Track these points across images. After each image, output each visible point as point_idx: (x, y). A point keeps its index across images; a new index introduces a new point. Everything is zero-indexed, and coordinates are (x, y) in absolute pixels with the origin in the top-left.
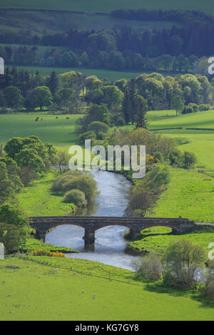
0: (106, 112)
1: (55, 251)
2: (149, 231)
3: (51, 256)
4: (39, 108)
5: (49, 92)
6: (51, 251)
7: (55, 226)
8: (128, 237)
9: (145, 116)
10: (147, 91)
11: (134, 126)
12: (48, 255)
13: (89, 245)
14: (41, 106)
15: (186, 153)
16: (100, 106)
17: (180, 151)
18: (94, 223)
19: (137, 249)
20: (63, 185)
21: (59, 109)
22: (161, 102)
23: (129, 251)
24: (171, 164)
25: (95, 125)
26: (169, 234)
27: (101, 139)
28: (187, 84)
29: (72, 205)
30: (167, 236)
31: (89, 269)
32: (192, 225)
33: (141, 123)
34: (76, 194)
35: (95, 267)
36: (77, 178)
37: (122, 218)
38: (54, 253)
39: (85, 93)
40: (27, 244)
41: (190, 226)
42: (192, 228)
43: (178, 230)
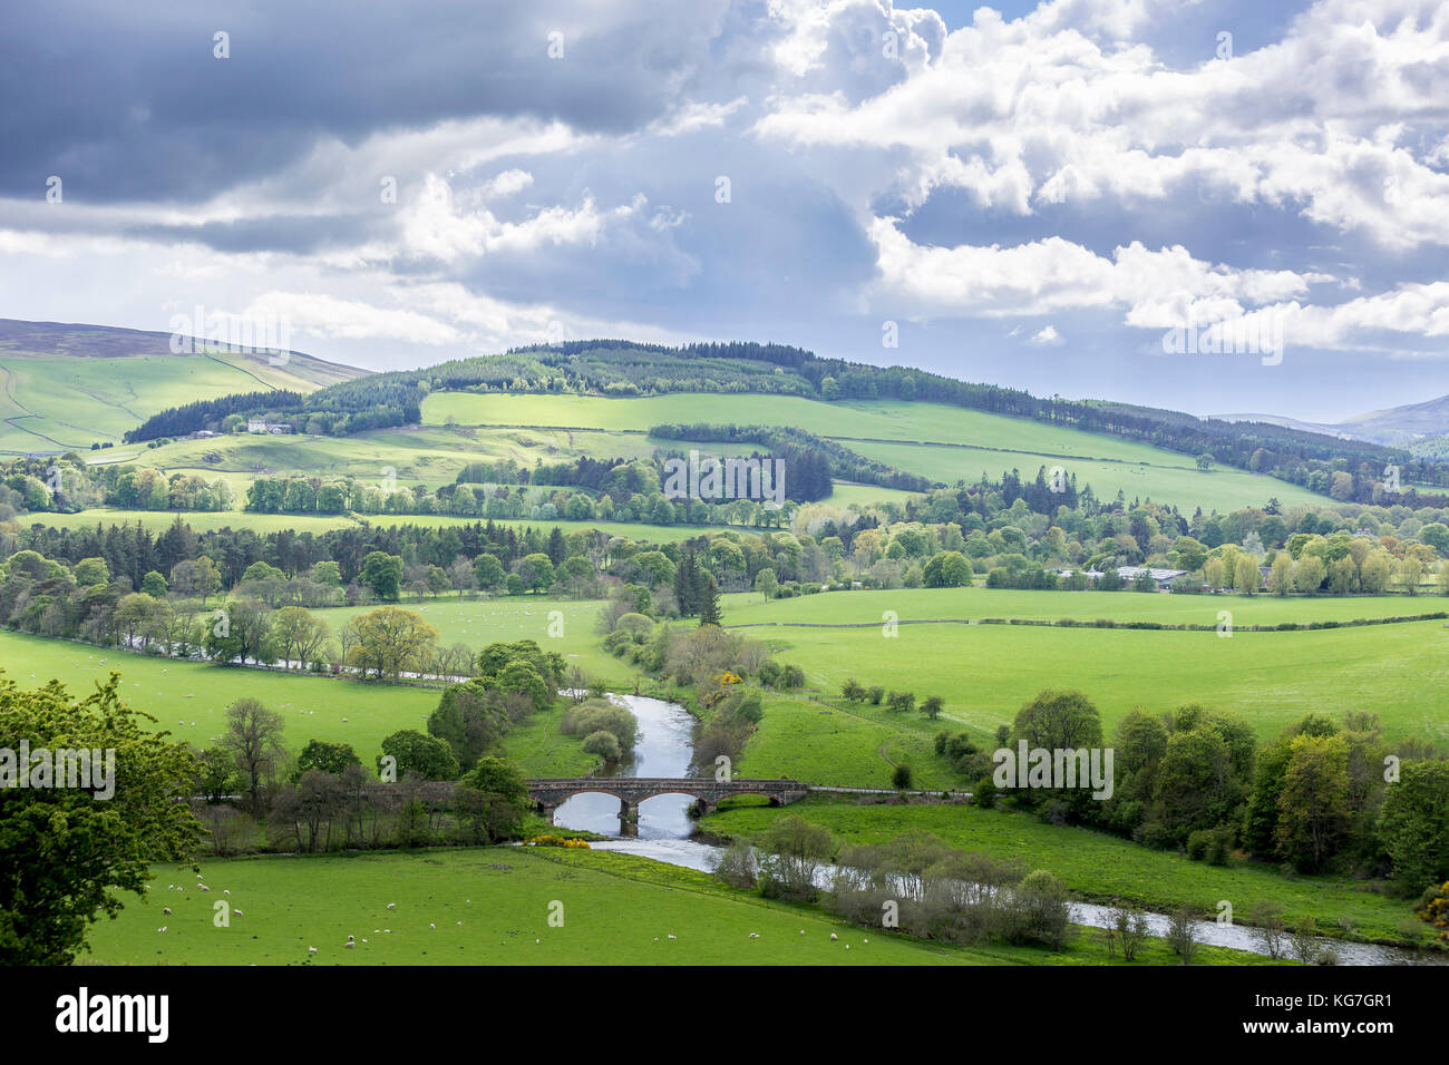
0: (648, 597)
1: (571, 839)
2: (731, 802)
3: (566, 847)
4: (532, 591)
5: (549, 564)
6: (566, 838)
7: (570, 796)
8: (695, 813)
9: (717, 605)
10: (714, 560)
11: (698, 621)
12: (562, 845)
13: (628, 828)
14: (535, 587)
15: (789, 668)
16: (638, 587)
17: (776, 664)
18: (638, 789)
19: (712, 834)
20: (581, 724)
21: (565, 592)
22: (739, 579)
23: (696, 836)
24: (762, 686)
25: (630, 619)
26: (766, 806)
27: (641, 643)
28: (782, 548)
29: (596, 757)
30: (764, 810)
31: (632, 869)
32: (805, 792)
33: (711, 617)
34: (602, 740)
35: (642, 866)
36: (604, 711)
37: (684, 780)
38: (571, 843)
39: (609, 564)
40: (525, 827)
41: (800, 793)
42: (803, 797)
43: (780, 800)
